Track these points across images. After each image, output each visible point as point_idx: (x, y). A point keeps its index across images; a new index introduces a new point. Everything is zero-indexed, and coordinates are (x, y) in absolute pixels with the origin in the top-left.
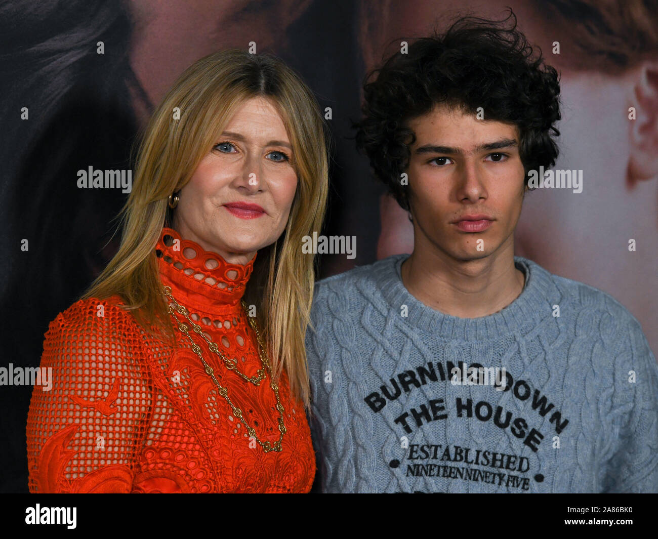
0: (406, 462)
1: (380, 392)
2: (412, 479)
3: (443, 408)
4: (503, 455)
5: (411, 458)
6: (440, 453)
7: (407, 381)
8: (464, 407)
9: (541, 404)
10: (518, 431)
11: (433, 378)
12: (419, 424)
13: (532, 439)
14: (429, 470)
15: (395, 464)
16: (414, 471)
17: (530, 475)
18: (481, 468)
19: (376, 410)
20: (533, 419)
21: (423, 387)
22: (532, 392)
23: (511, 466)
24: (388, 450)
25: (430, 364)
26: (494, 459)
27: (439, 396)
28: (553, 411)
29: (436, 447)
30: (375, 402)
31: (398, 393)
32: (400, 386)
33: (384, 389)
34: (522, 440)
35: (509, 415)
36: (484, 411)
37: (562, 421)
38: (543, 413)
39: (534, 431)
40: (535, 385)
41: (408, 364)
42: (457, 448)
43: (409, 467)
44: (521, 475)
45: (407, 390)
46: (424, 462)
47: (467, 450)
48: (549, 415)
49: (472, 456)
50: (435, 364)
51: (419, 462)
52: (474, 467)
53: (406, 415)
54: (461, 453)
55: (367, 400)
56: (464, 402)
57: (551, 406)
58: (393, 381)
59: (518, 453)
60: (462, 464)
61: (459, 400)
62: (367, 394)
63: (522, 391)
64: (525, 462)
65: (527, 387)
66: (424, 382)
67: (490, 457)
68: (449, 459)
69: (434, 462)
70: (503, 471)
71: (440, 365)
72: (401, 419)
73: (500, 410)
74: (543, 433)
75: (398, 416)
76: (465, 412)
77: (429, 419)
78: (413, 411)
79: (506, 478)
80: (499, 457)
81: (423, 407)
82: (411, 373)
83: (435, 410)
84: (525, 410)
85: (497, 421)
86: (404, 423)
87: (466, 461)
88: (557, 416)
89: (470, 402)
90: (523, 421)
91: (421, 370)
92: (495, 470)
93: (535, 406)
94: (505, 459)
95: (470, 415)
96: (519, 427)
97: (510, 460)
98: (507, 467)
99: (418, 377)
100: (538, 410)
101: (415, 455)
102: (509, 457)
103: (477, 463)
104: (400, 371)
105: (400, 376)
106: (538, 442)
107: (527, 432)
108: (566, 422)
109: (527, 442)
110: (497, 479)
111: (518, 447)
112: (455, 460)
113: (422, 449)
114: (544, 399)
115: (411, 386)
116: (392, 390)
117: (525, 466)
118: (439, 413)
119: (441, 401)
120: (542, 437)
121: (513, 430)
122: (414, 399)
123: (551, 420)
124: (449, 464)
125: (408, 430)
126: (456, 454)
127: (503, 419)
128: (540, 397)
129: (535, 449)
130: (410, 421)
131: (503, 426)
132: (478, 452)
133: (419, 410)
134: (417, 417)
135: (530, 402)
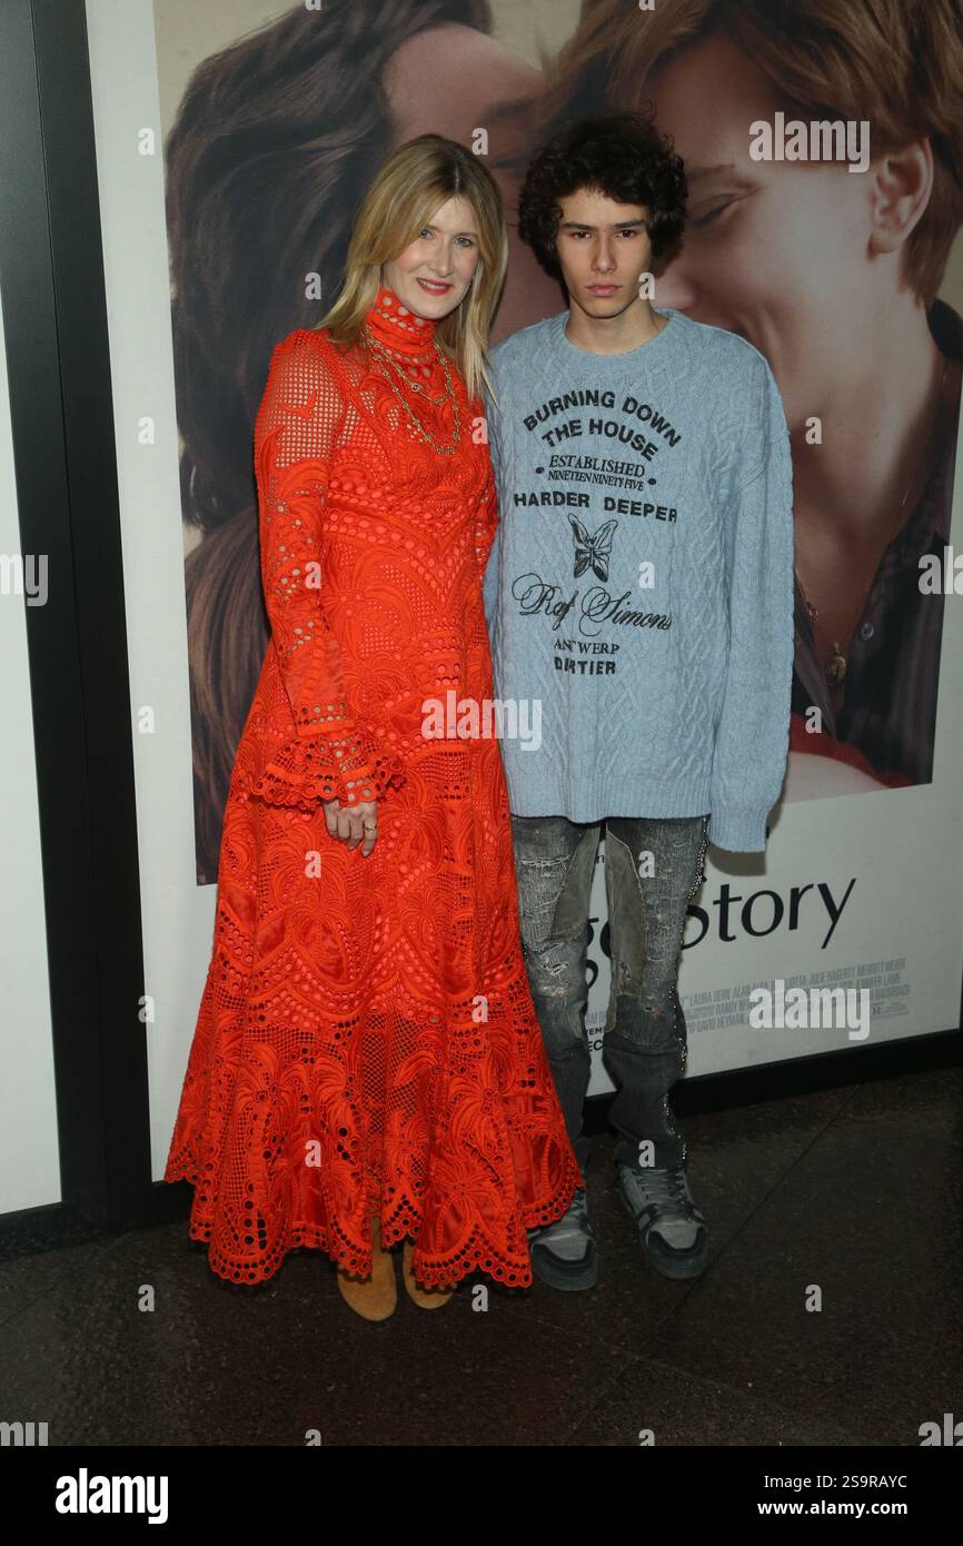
0: (548, 469)
1: (535, 415)
2: (553, 481)
3: (579, 427)
4: (623, 464)
5: (551, 465)
6: (574, 462)
7: (555, 406)
8: (596, 426)
9: (658, 423)
10: (637, 445)
11: (575, 404)
12: (560, 439)
13: (649, 451)
14: (564, 476)
15: (540, 470)
16: (554, 476)
17: (644, 479)
18: (606, 473)
19: (530, 429)
20: (652, 436)
21: (566, 410)
22: (654, 414)
23: (630, 472)
24: (535, 460)
25: (573, 393)
26: (617, 467)
27: (577, 418)
28: (669, 429)
29: (571, 457)
30: (530, 423)
31: (547, 415)
32: (550, 410)
33: (538, 412)
34: (640, 452)
35: (631, 432)
36: (611, 429)
37: (676, 436)
38: (659, 431)
39: (650, 445)
40: (655, 409)
41: (557, 392)
42: (587, 458)
43: (550, 473)
44: (637, 479)
45: (555, 413)
46: (562, 469)
47: (596, 460)
48: (664, 432)
49: (599, 464)
50: (576, 392)
51: (557, 469)
52: (600, 472)
53: (551, 432)
54: (589, 462)
55: (525, 421)
56: (596, 422)
57: (668, 425)
58: (545, 407)
59: (636, 463)
60: (591, 470)
61: (592, 421)
62: (525, 417)
63: (644, 413)
64: (640, 469)
65: (650, 410)
66: (567, 407)
67: (614, 465)
68: (580, 467)
69: (569, 468)
70: (622, 476)
71: (581, 393)
72: (547, 436)
73: (624, 427)
74: (657, 446)
75: (544, 434)
76: (596, 430)
77: (568, 436)
78: (557, 429)
79: (624, 481)
80: (620, 465)
81: (565, 426)
82: (559, 400)
83: (573, 428)
84: (644, 429)
85: (621, 438)
86: (549, 439)
87: (594, 468)
88: (672, 432)
89: (601, 422)
90: (642, 437)
91: (566, 397)
92: (618, 476)
93: (653, 425)
94: (625, 466)
95: (600, 433)
96: (638, 442)
97: (628, 468)
98: (627, 473)
99: (563, 403)
100: (656, 428)
101: (554, 464)
102: (629, 465)
103: (603, 470)
104: (551, 398)
105: (550, 402)
106: (653, 454)
107: (645, 446)
108: (679, 437)
109: (644, 454)
110: (618, 482)
111: (636, 457)
112: (585, 467)
113: (561, 459)
114: (662, 419)
115: (558, 410)
116: (543, 414)
117: (640, 473)
118: (576, 431)
119: (579, 421)
120: (656, 450)
121: (633, 444)
122: (559, 420)
123: (666, 436)
124: (580, 470)
125: (552, 444)
126: (586, 462)
127: (625, 436)
128: (659, 417)
129: (650, 459)
130: (554, 437)
131: (625, 441)
132: (604, 461)
133: (561, 429)
134: (559, 433)
135: (649, 422)
